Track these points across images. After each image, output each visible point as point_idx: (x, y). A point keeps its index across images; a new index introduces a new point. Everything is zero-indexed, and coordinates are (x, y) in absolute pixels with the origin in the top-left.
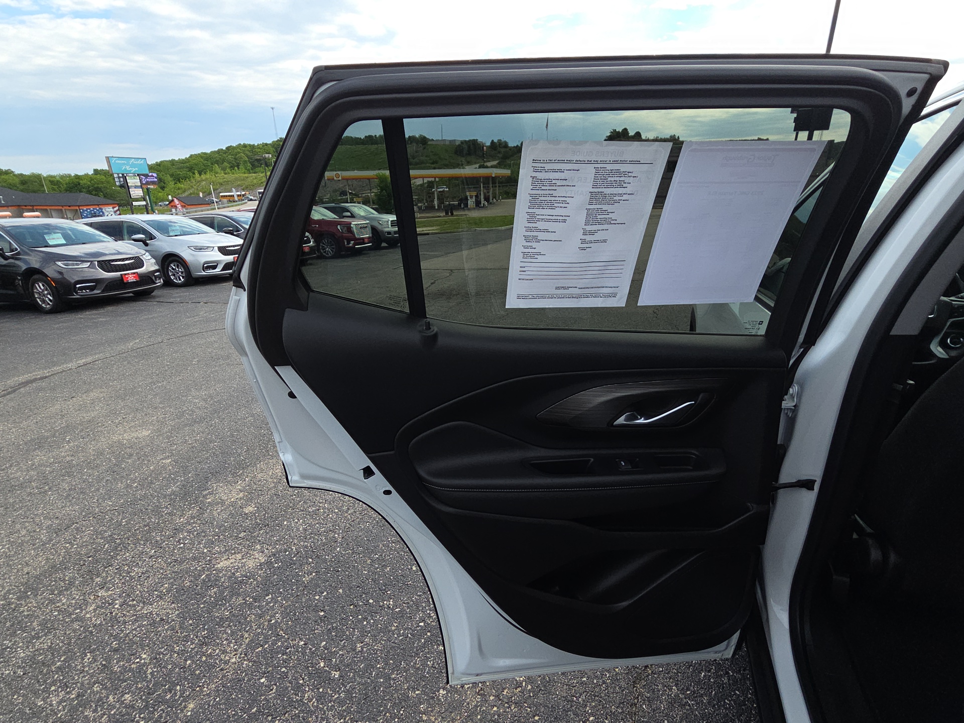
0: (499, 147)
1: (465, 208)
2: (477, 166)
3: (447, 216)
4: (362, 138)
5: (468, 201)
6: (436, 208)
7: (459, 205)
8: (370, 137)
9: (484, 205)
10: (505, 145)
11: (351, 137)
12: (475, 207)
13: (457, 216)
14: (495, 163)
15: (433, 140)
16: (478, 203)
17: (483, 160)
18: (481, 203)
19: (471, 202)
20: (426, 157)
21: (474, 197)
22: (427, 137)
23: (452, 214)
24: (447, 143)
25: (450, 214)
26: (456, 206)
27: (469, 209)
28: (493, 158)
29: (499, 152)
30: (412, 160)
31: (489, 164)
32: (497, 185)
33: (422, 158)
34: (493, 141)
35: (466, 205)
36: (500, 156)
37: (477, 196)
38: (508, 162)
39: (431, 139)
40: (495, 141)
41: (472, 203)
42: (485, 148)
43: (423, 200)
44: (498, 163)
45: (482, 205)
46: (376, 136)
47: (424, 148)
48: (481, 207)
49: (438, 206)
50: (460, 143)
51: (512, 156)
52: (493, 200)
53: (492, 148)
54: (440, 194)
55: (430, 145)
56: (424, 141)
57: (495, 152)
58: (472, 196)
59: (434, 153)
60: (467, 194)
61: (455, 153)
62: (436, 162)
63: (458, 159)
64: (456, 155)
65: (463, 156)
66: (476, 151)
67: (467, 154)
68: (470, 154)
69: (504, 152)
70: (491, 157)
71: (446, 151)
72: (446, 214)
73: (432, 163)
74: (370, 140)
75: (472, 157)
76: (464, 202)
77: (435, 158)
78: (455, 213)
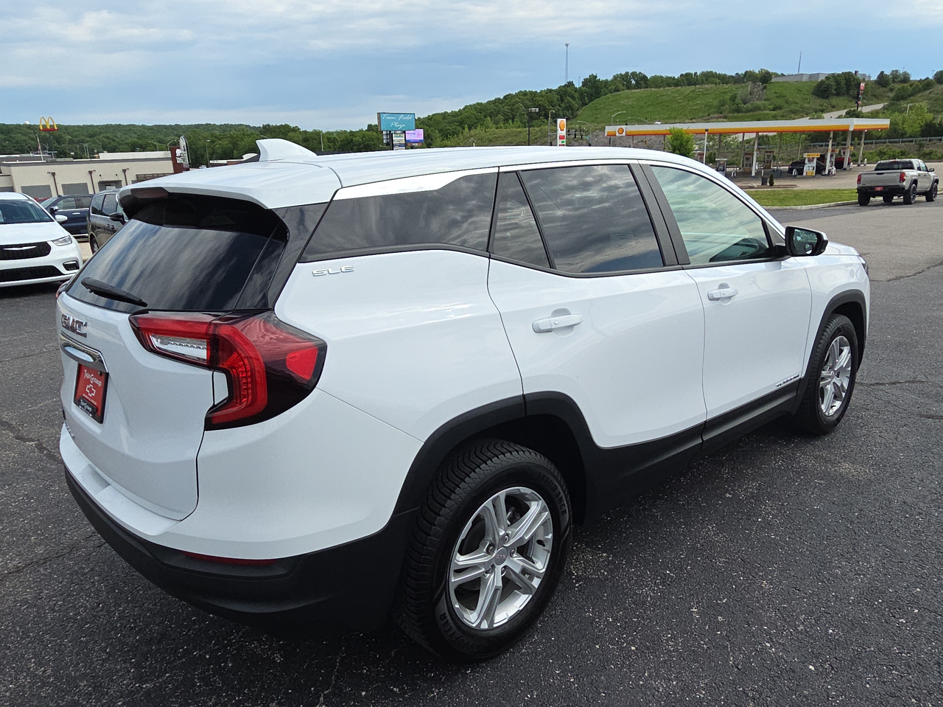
0: (893, 81)
1: (798, 176)
2: (843, 112)
3: (763, 186)
4: (676, 77)
5: (804, 166)
6: (753, 174)
7: (790, 171)
8: (688, 75)
9: (829, 172)
10: (905, 79)
11: (661, 77)
12: (814, 174)
13: (779, 187)
14: (879, 106)
15: (783, 75)
16: (820, 170)
17: (857, 103)
18: (825, 169)
19: (809, 168)
20: (765, 100)
21: (815, 160)
22: (771, 71)
23: (772, 184)
24: (805, 79)
25: (768, 184)
26: (784, 172)
27: (808, 177)
28: (877, 98)
29: (891, 90)
30: (742, 105)
31: (866, 109)
32: (862, 142)
33: (759, 103)
34: (882, 73)
35: (800, 172)
36: (891, 95)
37: (821, 159)
38: (903, 104)
40: (888, 72)
41: (811, 168)
42: (863, 85)
45: (827, 172)
46: (696, 73)
47: (765, 88)
48: (825, 175)
49: (756, 173)
50: (824, 78)
51: (912, 95)
52: (849, 164)
53: (879, 84)
55: (774, 82)
56: (765, 78)
57: (881, 90)
58: (813, 158)
59: (778, 95)
60: (805, 155)
61: (814, 93)
62: (780, 108)
63: (818, 102)
64: (814, 97)
65: (827, 98)
66: (848, 90)
67: (832, 95)
68: (838, 94)
69: (899, 89)
70: (874, 98)
71: (799, 91)
72: (762, 184)
73: (774, 110)
74: (688, 79)
75: (841, 98)
76: (798, 167)
77: (779, 102)
78: (776, 183)
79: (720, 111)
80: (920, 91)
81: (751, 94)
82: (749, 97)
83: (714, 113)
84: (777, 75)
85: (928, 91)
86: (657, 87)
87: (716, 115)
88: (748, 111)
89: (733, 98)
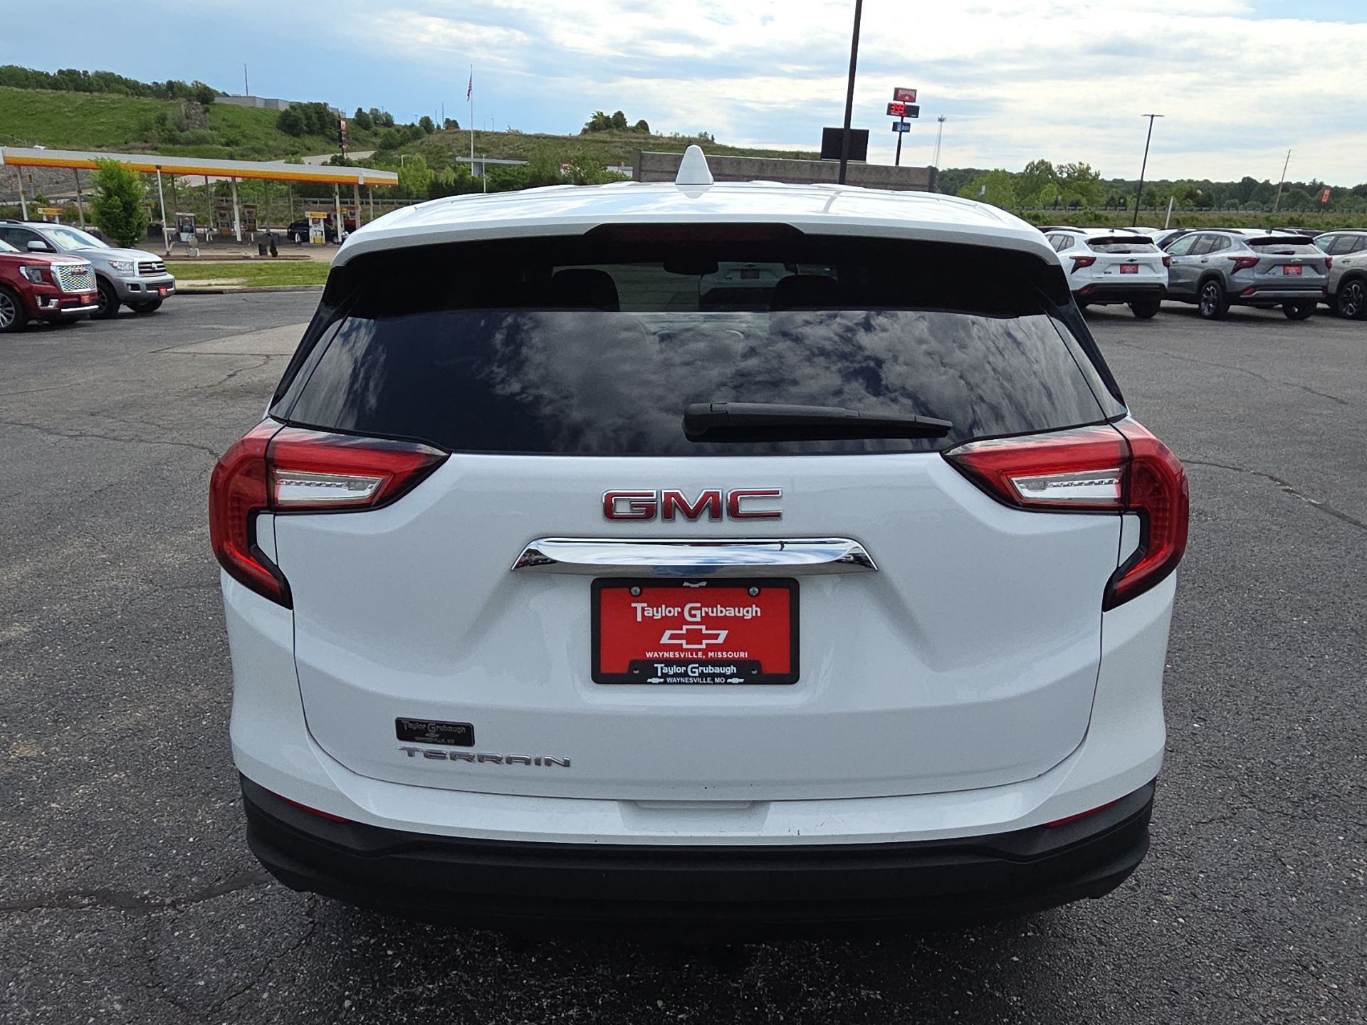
0: (375, 123)
1: (303, 244)
2: (328, 158)
3: (264, 257)
4: (52, 74)
5: (308, 230)
6: (239, 239)
7: (291, 236)
8: (72, 73)
10: (388, 122)
11: (23, 70)
12: (324, 242)
13: (285, 258)
14: (367, 154)
15: (225, 95)
17: (341, 146)
18: (337, 235)
19: (316, 233)
20: (211, 129)
21: (322, 223)
22: (212, 87)
23: (275, 254)
24: (260, 105)
25: (269, 254)
26: (283, 237)
27: (315, 246)
28: (361, 144)
29: (376, 134)
30: (178, 132)
31: (353, 156)
32: (371, 200)
33: (202, 132)
34: (360, 110)
35: (305, 238)
36: (377, 141)
37: (328, 221)
38: (394, 154)
39: (220, 91)
40: (366, 110)
41: (319, 233)
42: (343, 123)
43: (206, 220)
44: (374, 157)
45: (340, 240)
47: (207, 110)
49: (243, 236)
50: (288, 108)
51: (402, 144)
53: (359, 124)
54: (246, 210)
55: (219, 105)
56: (205, 96)
57: (363, 133)
58: (319, 219)
59: (229, 124)
60: (308, 214)
61: (278, 128)
62: (236, 143)
63: (286, 141)
64: (280, 132)
65: (297, 135)
66: (323, 127)
67: (304, 132)
68: (311, 132)
69: (385, 135)
70: (356, 142)
71: (258, 121)
72: (261, 254)
73: (227, 145)
74: (71, 81)
75: (315, 138)
76: (301, 231)
77: (233, 134)
78: (280, 252)
79: (145, 137)
80: (409, 140)
81: (187, 118)
82: (186, 121)
83: (134, 140)
84: (219, 95)
85: (419, 141)
86: (18, 85)
87: (138, 144)
88: (189, 143)
89: (162, 120)
